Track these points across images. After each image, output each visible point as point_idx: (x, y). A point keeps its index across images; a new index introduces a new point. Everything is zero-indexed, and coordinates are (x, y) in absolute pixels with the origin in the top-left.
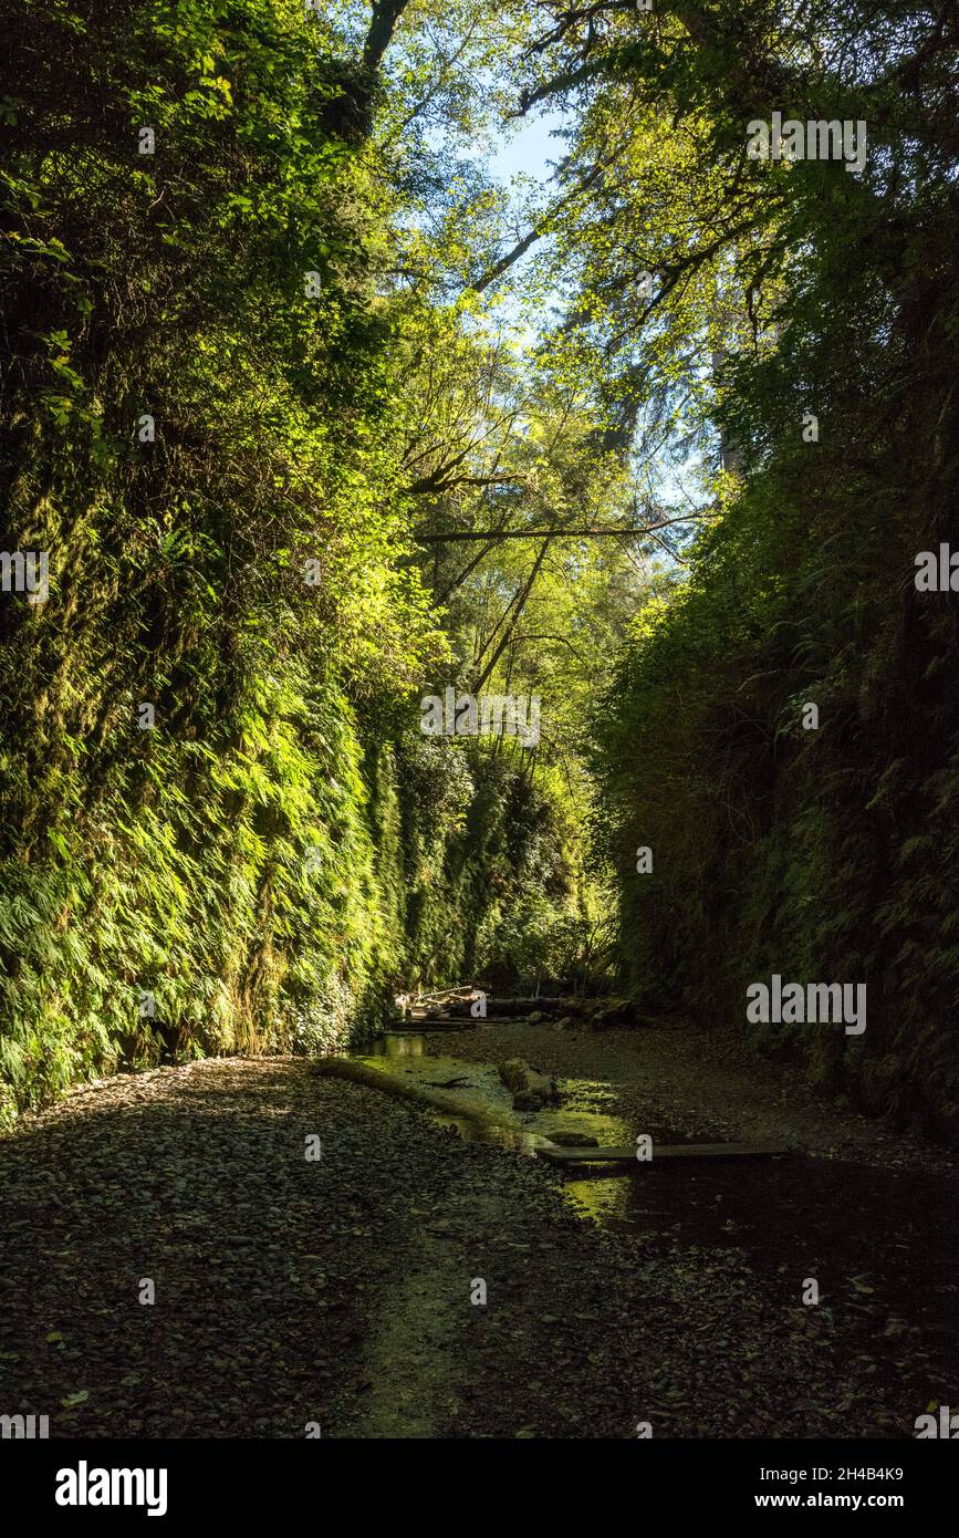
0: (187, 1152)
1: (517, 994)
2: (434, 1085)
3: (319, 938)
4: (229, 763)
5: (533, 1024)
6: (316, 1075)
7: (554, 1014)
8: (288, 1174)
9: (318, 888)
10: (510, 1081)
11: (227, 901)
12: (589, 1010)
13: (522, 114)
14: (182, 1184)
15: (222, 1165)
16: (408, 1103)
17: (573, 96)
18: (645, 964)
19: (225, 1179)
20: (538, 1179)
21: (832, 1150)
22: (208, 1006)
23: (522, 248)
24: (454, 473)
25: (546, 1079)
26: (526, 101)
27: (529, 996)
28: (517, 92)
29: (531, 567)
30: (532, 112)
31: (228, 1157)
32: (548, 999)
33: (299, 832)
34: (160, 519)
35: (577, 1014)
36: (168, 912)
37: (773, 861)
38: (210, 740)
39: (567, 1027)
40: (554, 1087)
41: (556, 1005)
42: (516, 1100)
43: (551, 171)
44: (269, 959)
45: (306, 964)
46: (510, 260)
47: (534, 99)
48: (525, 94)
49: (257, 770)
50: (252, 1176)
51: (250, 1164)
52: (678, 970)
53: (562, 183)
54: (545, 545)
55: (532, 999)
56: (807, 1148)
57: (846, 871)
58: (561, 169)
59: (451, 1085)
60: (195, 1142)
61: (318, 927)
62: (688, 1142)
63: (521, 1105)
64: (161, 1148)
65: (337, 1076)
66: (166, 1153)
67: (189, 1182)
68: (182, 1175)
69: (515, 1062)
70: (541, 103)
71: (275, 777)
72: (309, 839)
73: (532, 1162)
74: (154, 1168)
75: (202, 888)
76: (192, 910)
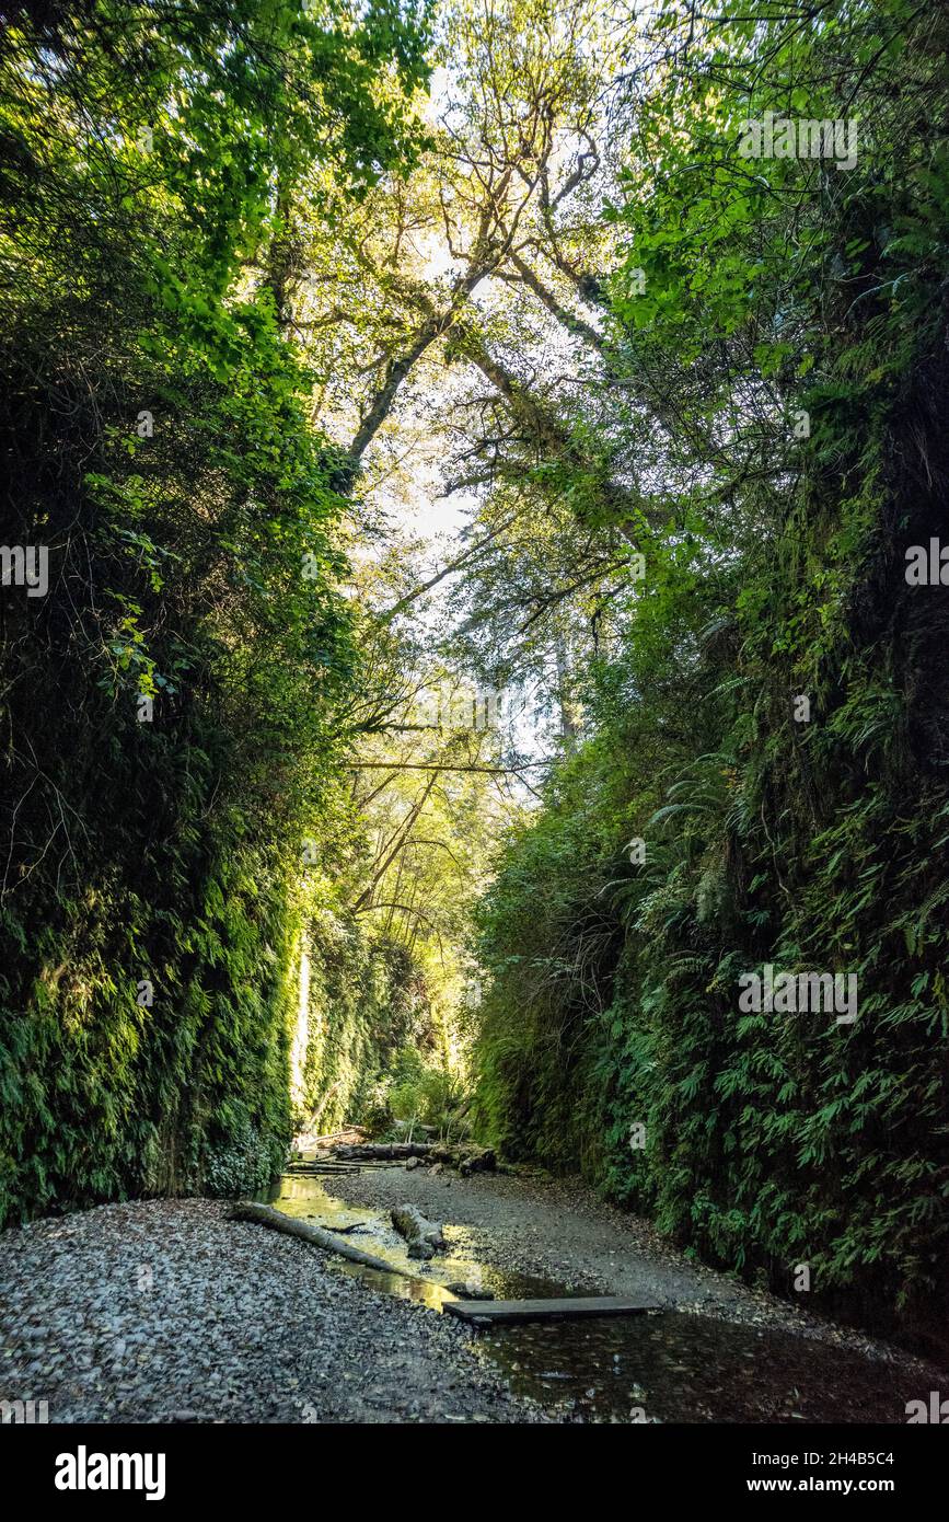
0: (124, 1308)
1: (392, 1139)
2: (335, 1230)
3: (240, 1084)
4: (191, 928)
5: (409, 1169)
6: (229, 1220)
7: (427, 1160)
8: (224, 1333)
9: (244, 1039)
10: (401, 1227)
11: (170, 1050)
12: (457, 1156)
13: (446, 496)
14: (120, 1346)
15: (158, 1323)
16: (314, 1250)
17: (481, 488)
18: (504, 1115)
19: (161, 1340)
20: (450, 1336)
21: (697, 1305)
22: (138, 1149)
23: (439, 578)
24: (386, 720)
25: (435, 1226)
26: (449, 489)
27: (402, 1141)
28: (445, 482)
29: (423, 791)
30: (453, 495)
31: (163, 1314)
32: (419, 1145)
33: (238, 990)
34: (169, 734)
35: (445, 1159)
36: (118, 1057)
37: (617, 1030)
38: (178, 909)
39: (439, 1172)
40: (441, 1233)
41: (427, 1151)
42: (411, 1248)
43: (457, 533)
44: (197, 1105)
45: (228, 1109)
46: (429, 585)
47: (454, 489)
48: (449, 484)
49: (212, 935)
50: (188, 1336)
51: (186, 1321)
52: (531, 1122)
53: (463, 540)
54: (435, 776)
55: (406, 1145)
56: (675, 1302)
57: (689, 1042)
58: (462, 533)
59: (348, 1231)
60: (130, 1296)
61: (241, 1075)
62: (571, 1296)
63: (415, 1253)
64: (97, 1304)
65: (249, 1220)
66: (103, 1310)
67: (128, 1344)
68: (120, 1335)
69: (406, 1207)
70: (459, 491)
71: (227, 942)
72: (244, 997)
73: (438, 1318)
74: (91, 1327)
75: (152, 1037)
76: (140, 1057)
